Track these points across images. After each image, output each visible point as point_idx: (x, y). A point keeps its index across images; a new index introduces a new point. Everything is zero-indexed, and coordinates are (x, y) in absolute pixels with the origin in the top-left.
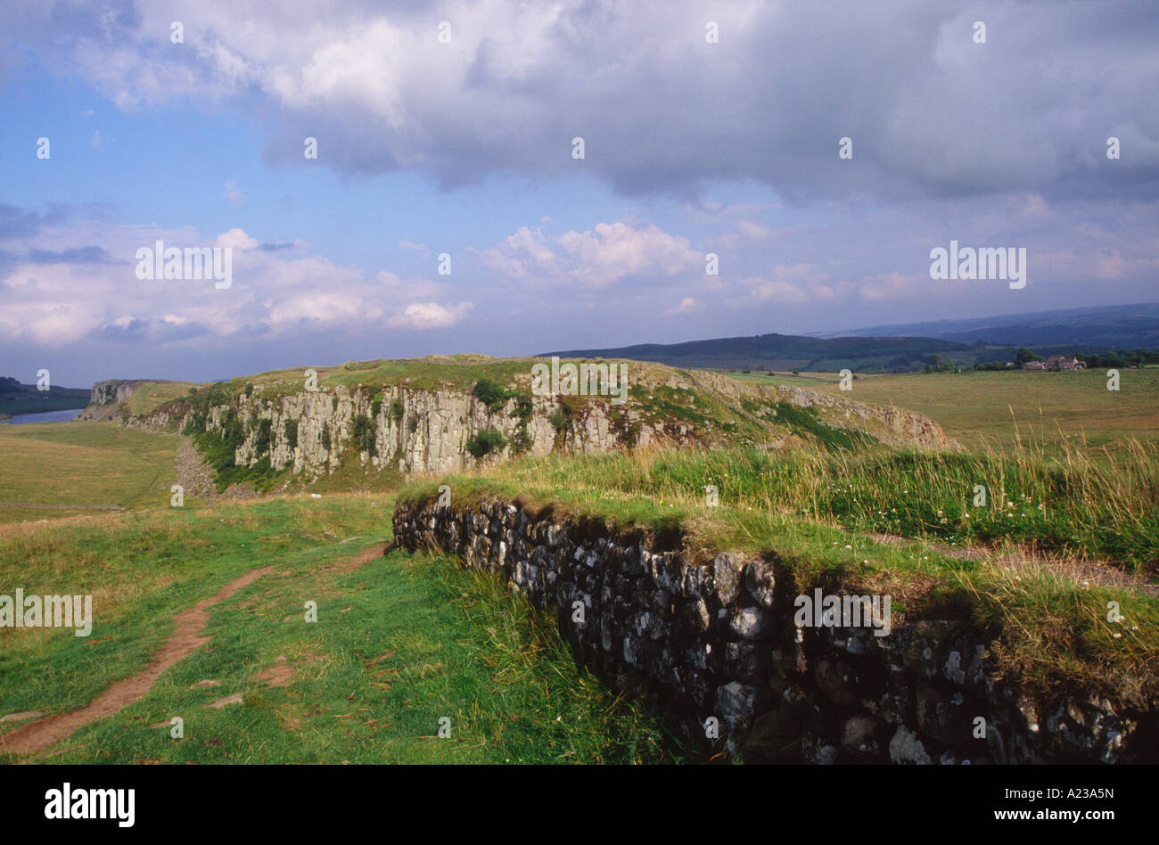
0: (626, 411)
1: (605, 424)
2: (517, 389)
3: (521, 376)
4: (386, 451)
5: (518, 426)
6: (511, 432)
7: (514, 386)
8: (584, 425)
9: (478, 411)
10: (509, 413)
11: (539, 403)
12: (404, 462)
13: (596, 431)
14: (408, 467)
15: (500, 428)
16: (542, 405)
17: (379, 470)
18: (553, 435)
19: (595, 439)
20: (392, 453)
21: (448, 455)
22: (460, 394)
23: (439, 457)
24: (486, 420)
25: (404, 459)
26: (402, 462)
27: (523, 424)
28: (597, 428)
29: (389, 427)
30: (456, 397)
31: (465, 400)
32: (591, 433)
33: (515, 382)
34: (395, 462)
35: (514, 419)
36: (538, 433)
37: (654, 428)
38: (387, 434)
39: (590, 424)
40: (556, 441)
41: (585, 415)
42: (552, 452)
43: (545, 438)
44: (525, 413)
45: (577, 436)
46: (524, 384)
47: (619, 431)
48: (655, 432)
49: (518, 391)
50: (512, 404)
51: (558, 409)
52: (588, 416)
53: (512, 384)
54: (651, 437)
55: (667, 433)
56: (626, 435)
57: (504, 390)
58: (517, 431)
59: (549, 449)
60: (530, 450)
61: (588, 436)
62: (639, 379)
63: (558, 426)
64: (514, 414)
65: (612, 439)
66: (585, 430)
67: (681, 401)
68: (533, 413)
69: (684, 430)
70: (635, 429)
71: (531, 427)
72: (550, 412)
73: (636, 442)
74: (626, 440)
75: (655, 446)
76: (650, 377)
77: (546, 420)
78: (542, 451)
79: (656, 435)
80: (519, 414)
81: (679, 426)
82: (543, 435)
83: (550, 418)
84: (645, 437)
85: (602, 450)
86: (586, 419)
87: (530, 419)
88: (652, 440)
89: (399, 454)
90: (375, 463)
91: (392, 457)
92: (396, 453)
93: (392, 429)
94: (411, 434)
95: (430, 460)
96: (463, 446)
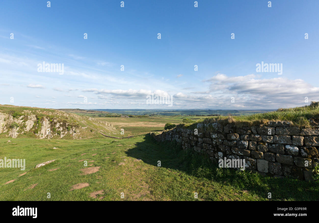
0: (54, 120)
1: (48, 122)
2: (24, 113)
3: (26, 111)
5: (23, 122)
6: (20, 123)
7: (23, 113)
8: (42, 122)
9: (11, 118)
10: (20, 119)
11: (30, 117)
13: (45, 124)
15: (17, 122)
16: (31, 117)
18: (33, 124)
19: (45, 125)
22: (5, 114)
24: (13, 120)
27: (25, 121)
28: (46, 123)
31: (7, 115)
33: (24, 112)
35: (22, 120)
39: (44, 122)
40: (34, 126)
41: (43, 120)
42: (32, 128)
43: (31, 125)
44: (26, 119)
45: (40, 125)
46: (26, 112)
47: (51, 124)
48: (60, 124)
49: (24, 114)
50: (22, 117)
51: (35, 119)
52: (44, 120)
53: (23, 112)
54: (59, 125)
55: (63, 125)
56: (53, 125)
57: (20, 113)
58: (22, 123)
59: (31, 128)
60: (26, 128)
61: (43, 125)
62: (57, 113)
63: (35, 122)
64: (22, 119)
65: (49, 125)
66: (43, 123)
67: (67, 118)
68: (28, 119)
69: (67, 124)
70: (55, 123)
71: (27, 122)
72: (33, 119)
73: (55, 126)
74: (53, 126)
75: (60, 127)
76: (60, 113)
77: (31, 121)
78: (29, 128)
79: (60, 125)
80: (24, 119)
81: (66, 123)
82: (30, 124)
83: (33, 121)
84: (58, 125)
85: (46, 128)
86: (43, 121)
87: (27, 121)
88: (59, 126)
96: (4, 126)
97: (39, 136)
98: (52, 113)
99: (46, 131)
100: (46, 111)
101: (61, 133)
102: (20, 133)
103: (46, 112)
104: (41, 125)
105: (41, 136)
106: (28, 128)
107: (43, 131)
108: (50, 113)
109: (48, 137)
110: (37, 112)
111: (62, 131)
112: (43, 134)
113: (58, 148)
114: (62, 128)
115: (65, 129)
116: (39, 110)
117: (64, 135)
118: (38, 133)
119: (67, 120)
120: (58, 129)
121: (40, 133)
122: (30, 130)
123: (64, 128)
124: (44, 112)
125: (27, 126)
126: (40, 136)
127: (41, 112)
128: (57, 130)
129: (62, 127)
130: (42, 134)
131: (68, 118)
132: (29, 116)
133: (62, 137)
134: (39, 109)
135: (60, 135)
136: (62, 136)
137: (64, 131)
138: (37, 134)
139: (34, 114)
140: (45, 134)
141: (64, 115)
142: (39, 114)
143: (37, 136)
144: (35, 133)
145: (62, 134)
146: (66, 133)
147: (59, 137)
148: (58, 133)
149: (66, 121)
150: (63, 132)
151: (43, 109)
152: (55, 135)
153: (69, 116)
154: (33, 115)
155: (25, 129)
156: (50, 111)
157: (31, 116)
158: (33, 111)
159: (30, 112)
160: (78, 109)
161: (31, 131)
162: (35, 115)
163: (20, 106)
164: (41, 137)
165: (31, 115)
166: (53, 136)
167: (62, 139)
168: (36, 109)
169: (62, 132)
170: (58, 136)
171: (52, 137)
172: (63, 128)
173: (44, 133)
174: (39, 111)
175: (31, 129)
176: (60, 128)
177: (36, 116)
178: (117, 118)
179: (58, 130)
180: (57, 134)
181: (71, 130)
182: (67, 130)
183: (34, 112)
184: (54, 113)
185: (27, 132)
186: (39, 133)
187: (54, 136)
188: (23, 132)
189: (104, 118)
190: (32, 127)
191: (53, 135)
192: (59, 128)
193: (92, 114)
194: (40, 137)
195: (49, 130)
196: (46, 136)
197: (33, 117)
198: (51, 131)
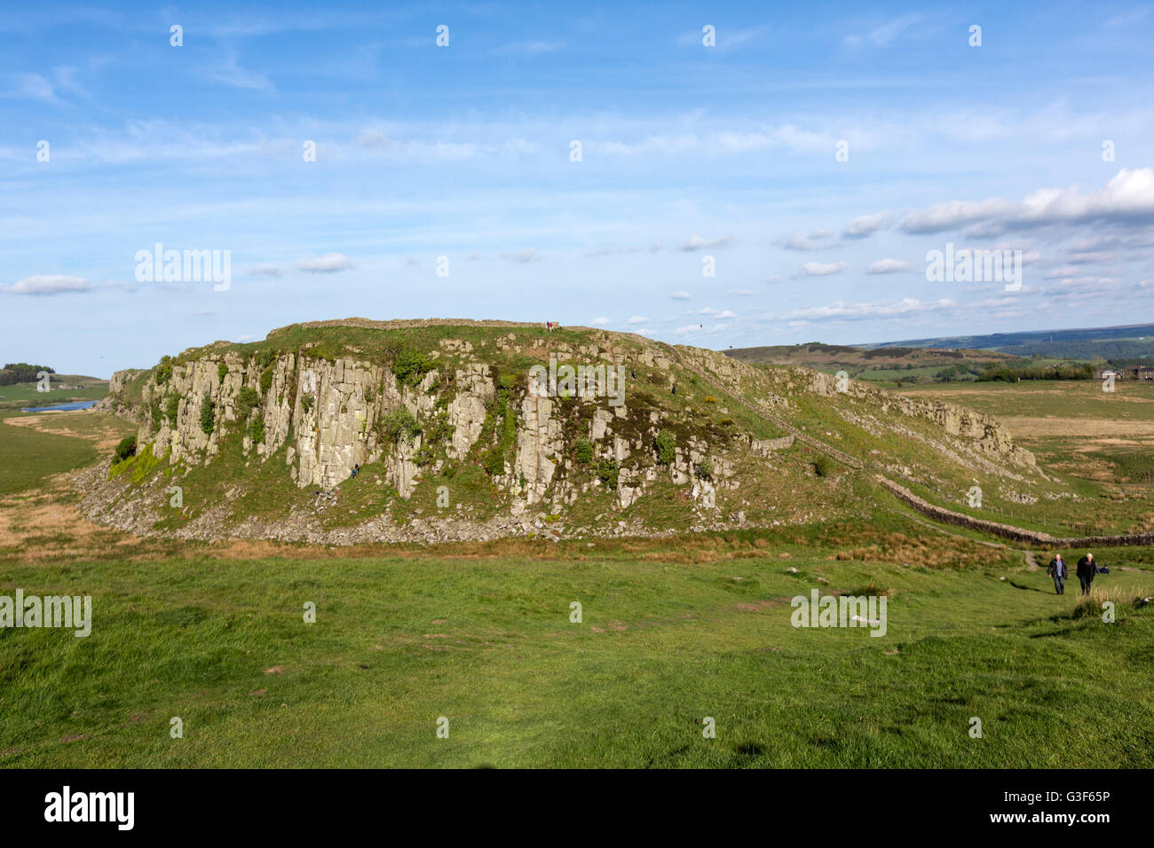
1: (547, 406)
2: (439, 358)
3: (448, 342)
4: (274, 436)
5: (438, 405)
6: (428, 414)
7: (436, 354)
8: (519, 406)
9: (390, 386)
10: (426, 389)
11: (466, 377)
12: (294, 450)
13: (534, 415)
14: (297, 456)
15: (413, 410)
16: (469, 379)
17: (264, 460)
18: (482, 420)
19: (533, 426)
20: (282, 439)
21: (345, 443)
22: (367, 364)
23: (334, 445)
24: (399, 398)
25: (295, 447)
26: (291, 451)
27: (442, 403)
28: (536, 412)
29: (280, 406)
30: (362, 367)
31: (374, 372)
32: (528, 419)
33: (440, 349)
34: (282, 451)
35: (433, 397)
36: (462, 415)
37: (614, 413)
38: (276, 414)
39: (529, 406)
40: (484, 428)
41: (522, 393)
42: (479, 442)
43: (471, 422)
44: (446, 389)
45: (510, 422)
46: (450, 352)
47: (567, 417)
48: (615, 419)
49: (440, 361)
50: (432, 375)
51: (490, 387)
52: (525, 395)
53: (434, 352)
54: (608, 425)
55: (632, 421)
56: (577, 422)
57: (421, 358)
58: (436, 413)
59: (475, 439)
60: (450, 439)
61: (523, 422)
62: (602, 351)
63: (489, 407)
64: (432, 391)
65: (556, 426)
66: (521, 414)
67: (657, 380)
68: (457, 390)
69: (654, 418)
70: (588, 414)
71: (454, 407)
72: (478, 389)
73: (587, 432)
74: (576, 428)
75: (612, 439)
76: (618, 349)
77: (472, 399)
78: (466, 440)
79: (615, 424)
80: (440, 391)
81: (648, 413)
82: (468, 418)
83: (479, 397)
84: (600, 427)
85: (542, 442)
86: (523, 398)
87: (452, 399)
88: (610, 431)
89: (291, 440)
90: (260, 451)
91: (281, 444)
92: (287, 438)
93: (283, 408)
94: (304, 415)
95: (322, 448)
96: (367, 431)
97: (507, 490)
98: (574, 347)
99: (539, 462)
100: (541, 342)
101: (621, 480)
102: (427, 467)
103: (544, 345)
104: (517, 425)
105: (520, 489)
106: (461, 442)
107: (526, 460)
108: (560, 347)
109: (555, 501)
110: (500, 349)
111: (627, 463)
112: (527, 481)
114: (627, 444)
115: (642, 452)
116: (512, 337)
117: (640, 494)
118: (502, 472)
119: (660, 393)
120: (603, 452)
121: (513, 470)
122: (468, 454)
123: (639, 444)
124: (535, 346)
125: (454, 431)
126: (512, 490)
127: (518, 349)
128: (598, 454)
129: (626, 437)
130: (523, 482)
131: (667, 378)
132: (459, 373)
133: (625, 503)
134: (509, 330)
135: (614, 488)
136: (627, 497)
137: (640, 462)
138: (498, 477)
139: (484, 358)
140: (539, 480)
141: (641, 358)
142: (510, 356)
143: (501, 488)
144: (489, 472)
145: (624, 485)
146: (651, 476)
147: (608, 503)
148: (603, 479)
149: (649, 400)
150: (635, 473)
151: (529, 329)
152: (589, 489)
153: (672, 368)
154: (478, 367)
155: (448, 444)
156: (564, 340)
157: (469, 373)
158: (483, 344)
159: (469, 347)
160: (814, 347)
161: (475, 460)
162: (486, 367)
163: (428, 321)
164: (520, 495)
165: (469, 365)
166: (580, 494)
167: (626, 514)
168: (497, 330)
169: (624, 471)
170: (604, 496)
171: (574, 497)
172: (633, 447)
173: (530, 473)
174: (509, 342)
175: (475, 447)
176: (613, 446)
177: (494, 373)
178: (1058, 390)
179: (605, 456)
180: (597, 482)
181: (679, 458)
182: (655, 457)
183: (483, 350)
184: (583, 349)
185: (456, 464)
186: (508, 470)
187: (585, 496)
188: (439, 463)
189: (964, 392)
190: (480, 436)
191: (577, 485)
192: (607, 441)
193: (896, 368)
194: (514, 496)
195: (554, 454)
196: (542, 490)
197: (477, 377)
198: (568, 464)
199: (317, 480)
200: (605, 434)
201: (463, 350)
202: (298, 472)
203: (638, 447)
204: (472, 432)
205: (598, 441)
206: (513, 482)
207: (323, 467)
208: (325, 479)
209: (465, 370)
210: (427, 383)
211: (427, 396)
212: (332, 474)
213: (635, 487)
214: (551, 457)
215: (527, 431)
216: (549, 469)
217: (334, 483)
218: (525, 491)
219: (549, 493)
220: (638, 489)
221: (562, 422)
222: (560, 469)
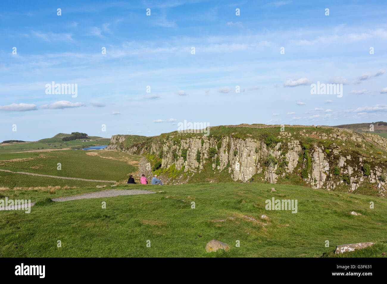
0: (332, 150)
1: (322, 155)
2: (281, 138)
4: (223, 164)
5: (281, 155)
6: (278, 157)
7: (280, 137)
8: (312, 155)
9: (264, 148)
10: (277, 149)
11: (291, 145)
12: (231, 169)
13: (318, 158)
14: (232, 171)
15: (273, 155)
16: (292, 146)
17: (220, 171)
18: (297, 160)
19: (318, 162)
20: (226, 164)
21: (250, 167)
22: (255, 140)
23: (246, 167)
24: (267, 152)
25: (231, 167)
26: (230, 169)
27: (283, 154)
28: (319, 157)
29: (225, 153)
30: (254, 141)
31: (258, 143)
32: (316, 159)
33: (280, 135)
34: (227, 168)
35: (280, 152)
36: (291, 158)
37: (346, 158)
38: (224, 157)
39: (316, 155)
40: (299, 162)
41: (313, 151)
42: (297, 167)
43: (294, 160)
44: (285, 149)
45: (309, 161)
46: (284, 136)
47: (329, 159)
48: (347, 160)
49: (281, 140)
50: (279, 144)
51: (300, 148)
52: (314, 151)
53: (279, 136)
54: (345, 162)
55: (353, 161)
56: (333, 161)
57: (275, 139)
58: (281, 157)
59: (296, 166)
60: (287, 166)
61: (314, 161)
62: (338, 136)
63: (300, 155)
64: (279, 149)
66: (313, 158)
67: (359, 146)
68: (288, 149)
69: (361, 160)
70: (337, 158)
71: (288, 155)
72: (296, 149)
73: (337, 164)
74: (333, 163)
75: (347, 167)
76: (343, 135)
77: (294, 152)
78: (292, 166)
79: (347, 161)
80: (282, 150)
81: (358, 158)
82: (293, 159)
83: (296, 152)
84: (342, 162)
85: (321, 167)
86: (313, 153)
87: (287, 152)
88: (346, 164)
89: (229, 165)
90: (218, 168)
91: (225, 166)
92: (227, 164)
93: (226, 154)
94: (234, 157)
95: (242, 168)
96: (257, 162)
97: (310, 183)
98: (328, 134)
99: (321, 174)
100: (315, 133)
101: (351, 181)
102: (279, 175)
103: (316, 134)
104: (312, 162)
105: (314, 183)
106: (291, 167)
107: (316, 174)
108: (322, 135)
109: (328, 188)
110: (301, 135)
111: (353, 175)
112: (317, 181)
113: (359, 214)
114: (352, 169)
115: (357, 171)
116: (304, 131)
117: (358, 186)
118: (308, 177)
119: (361, 151)
120: (344, 171)
121: (311, 177)
122: (293, 171)
123: (356, 169)
124: (313, 134)
125: (288, 163)
126: (311, 184)
127: (307, 135)
128: (342, 172)
129: (352, 166)
130: (315, 181)
131: (362, 145)
132: (289, 144)
133: (353, 189)
134: (303, 128)
135: (349, 183)
136: (354, 187)
137: (357, 175)
138: (306, 179)
139: (296, 138)
140: (321, 180)
141: (352, 138)
142: (305, 137)
143: (307, 183)
144: (302, 177)
145: (352, 183)
146: (362, 180)
147: (347, 189)
148: (344, 180)
149: (357, 153)
150: (356, 179)
151: (310, 128)
152: (339, 184)
153: (362, 141)
154: (295, 142)
155: (286, 167)
156: (324, 132)
157: (292, 143)
158: (295, 133)
159: (290, 135)
161: (296, 173)
162: (298, 141)
163: (274, 125)
164: (314, 185)
165: (292, 141)
166: (336, 185)
167: (354, 192)
168: (299, 129)
169: (352, 178)
170: (345, 186)
171: (334, 186)
172: (354, 170)
173: (318, 178)
174: (304, 133)
175: (296, 169)
176: (347, 169)
177: (301, 144)
179: (345, 172)
180: (342, 182)
181: (372, 174)
182: (362, 173)
183: (295, 135)
184: (331, 135)
185: (289, 174)
186: (309, 177)
187: (338, 186)
188: (284, 174)
190: (297, 165)
191: (335, 182)
192: (345, 168)
194: (312, 186)
195: (326, 172)
196: (322, 184)
197: (295, 145)
198: (331, 175)
199: (240, 179)
200: (344, 165)
201: (288, 135)
202: (233, 176)
203: (356, 170)
204: (294, 163)
205: (342, 167)
206: (312, 181)
207: (243, 174)
208: (243, 178)
209: (291, 142)
210: (278, 146)
211: (278, 151)
212: (246, 177)
213: (357, 184)
214: (325, 173)
215: (316, 164)
216: (324, 177)
217: (246, 179)
218: (316, 184)
219: (325, 185)
220: (358, 184)
221: (327, 161)
222: (328, 177)
